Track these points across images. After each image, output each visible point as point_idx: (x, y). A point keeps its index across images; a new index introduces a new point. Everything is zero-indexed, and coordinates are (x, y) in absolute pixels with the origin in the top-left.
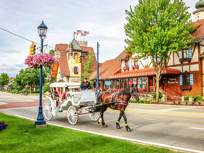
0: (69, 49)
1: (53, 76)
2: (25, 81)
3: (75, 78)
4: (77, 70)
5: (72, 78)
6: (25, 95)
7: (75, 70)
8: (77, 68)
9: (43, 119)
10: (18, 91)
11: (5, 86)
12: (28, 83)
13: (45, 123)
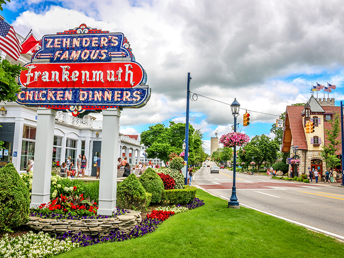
0: (305, 112)
1: (286, 150)
2: (250, 155)
3: (315, 153)
4: (317, 141)
5: (311, 153)
6: (250, 174)
7: (314, 141)
8: (317, 139)
9: (236, 200)
10: (243, 169)
11: (228, 161)
12: (254, 158)
13: (238, 204)
